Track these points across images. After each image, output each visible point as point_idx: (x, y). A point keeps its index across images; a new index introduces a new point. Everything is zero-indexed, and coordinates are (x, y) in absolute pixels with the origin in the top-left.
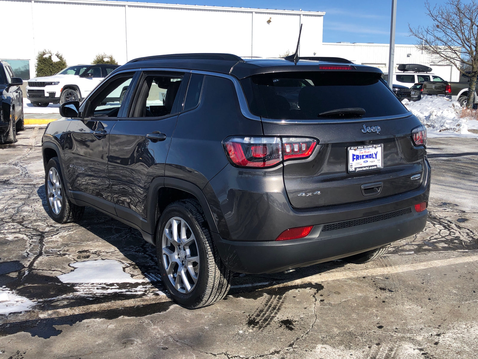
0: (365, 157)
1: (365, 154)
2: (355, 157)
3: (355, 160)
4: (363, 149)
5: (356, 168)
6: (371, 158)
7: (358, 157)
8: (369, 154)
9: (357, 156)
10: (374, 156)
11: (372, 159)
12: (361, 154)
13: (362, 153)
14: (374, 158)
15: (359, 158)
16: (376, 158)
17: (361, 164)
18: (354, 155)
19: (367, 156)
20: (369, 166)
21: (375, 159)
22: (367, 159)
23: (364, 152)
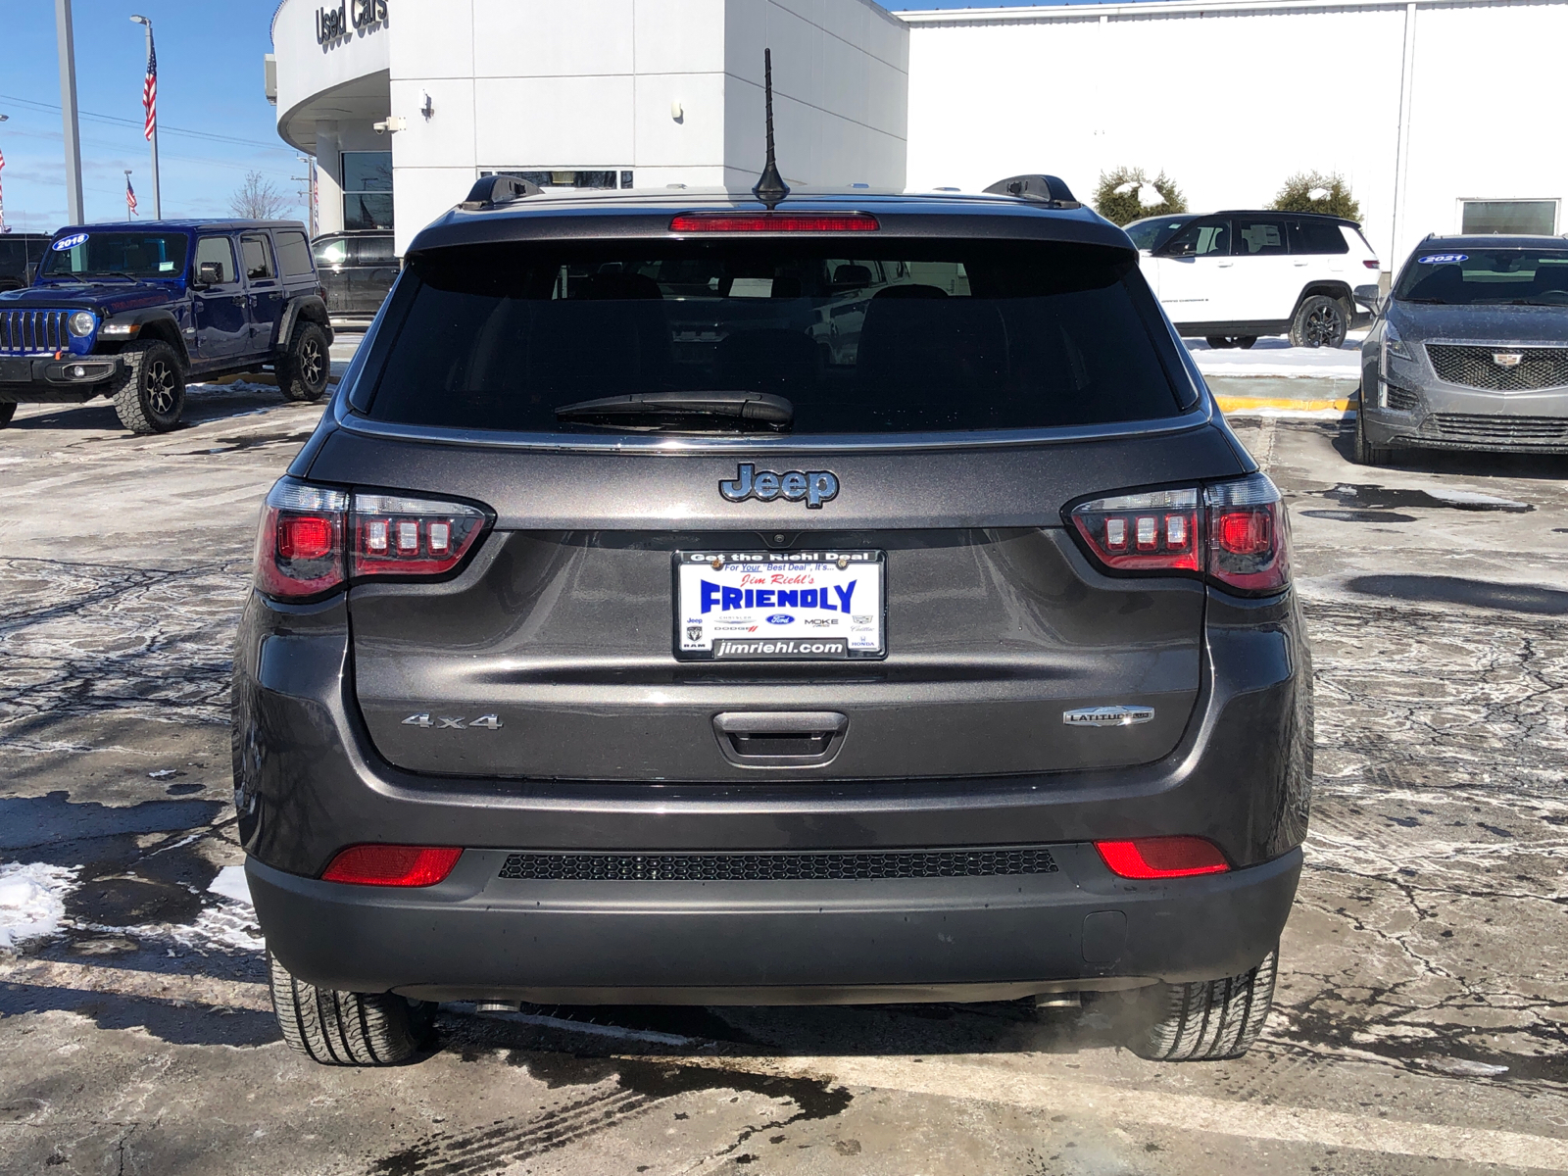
0: (774, 599)
1: (776, 587)
2: (717, 596)
3: (716, 609)
4: (763, 567)
5: (716, 643)
6: (813, 604)
7: (732, 598)
8: (799, 587)
9: (727, 591)
10: (834, 598)
11: (817, 612)
12: (755, 587)
13: (761, 581)
14: (834, 608)
15: (743, 603)
16: (846, 608)
17: (752, 629)
18: (707, 588)
19: (787, 598)
20: (799, 641)
21: (838, 614)
22: (788, 610)
23: (769, 580)
